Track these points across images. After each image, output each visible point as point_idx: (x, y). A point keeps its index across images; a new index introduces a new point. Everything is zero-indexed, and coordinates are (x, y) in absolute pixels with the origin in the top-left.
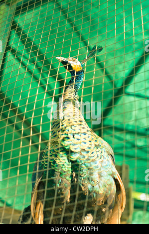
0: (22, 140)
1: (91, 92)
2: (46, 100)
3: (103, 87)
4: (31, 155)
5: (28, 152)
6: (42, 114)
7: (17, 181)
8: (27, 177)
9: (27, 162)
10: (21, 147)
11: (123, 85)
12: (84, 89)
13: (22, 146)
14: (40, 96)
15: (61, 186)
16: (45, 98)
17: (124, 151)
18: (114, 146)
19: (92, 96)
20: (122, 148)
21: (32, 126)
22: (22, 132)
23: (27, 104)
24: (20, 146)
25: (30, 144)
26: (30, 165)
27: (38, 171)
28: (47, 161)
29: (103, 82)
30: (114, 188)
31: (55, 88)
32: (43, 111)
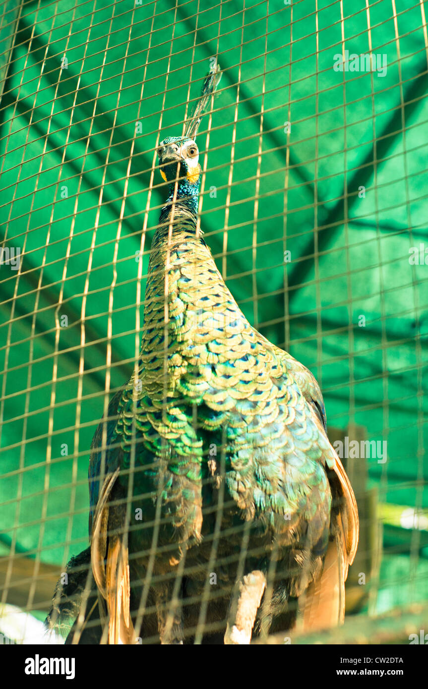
0: (56, 360)
1: (252, 218)
2: (121, 242)
3: (286, 201)
4: (84, 403)
5: (76, 396)
6: (113, 284)
7: (47, 479)
8: (75, 467)
9: (74, 424)
10: (55, 379)
11: (343, 194)
12: (230, 208)
13: (58, 376)
14: (106, 234)
15: (173, 497)
16: (118, 237)
17: (351, 389)
18: (322, 374)
19: (255, 227)
20: (345, 378)
21: (83, 318)
22: (58, 337)
23: (68, 255)
24: (51, 378)
25: (81, 371)
26: (81, 431)
27: (104, 446)
28: (130, 428)
29: (286, 186)
30: (325, 493)
31: (148, 208)
32: (115, 274)
